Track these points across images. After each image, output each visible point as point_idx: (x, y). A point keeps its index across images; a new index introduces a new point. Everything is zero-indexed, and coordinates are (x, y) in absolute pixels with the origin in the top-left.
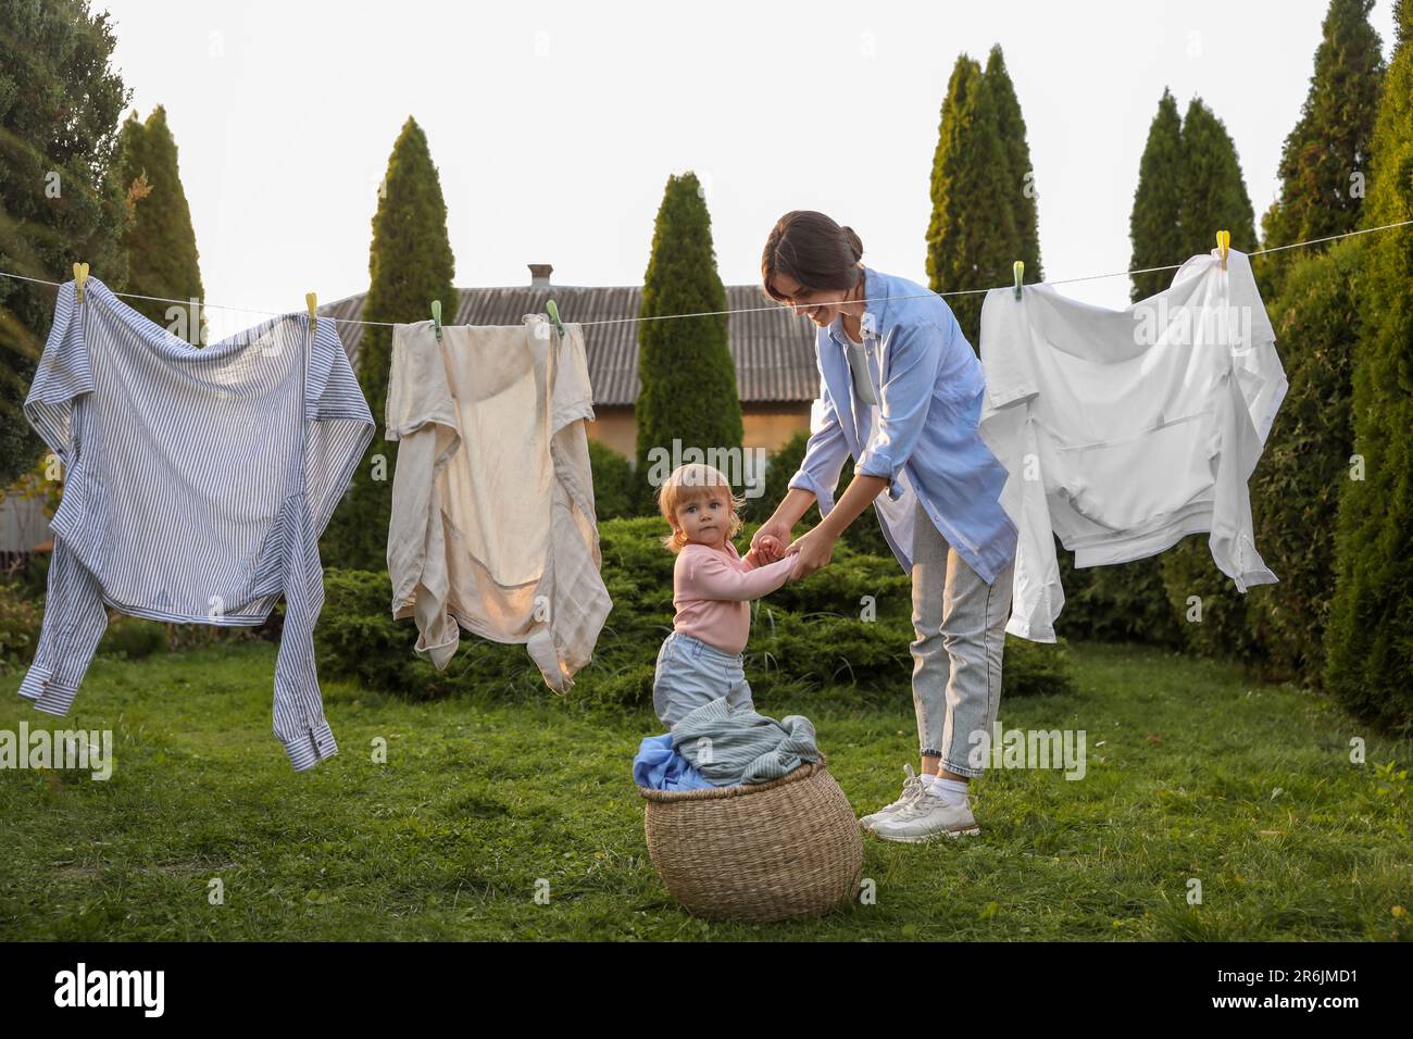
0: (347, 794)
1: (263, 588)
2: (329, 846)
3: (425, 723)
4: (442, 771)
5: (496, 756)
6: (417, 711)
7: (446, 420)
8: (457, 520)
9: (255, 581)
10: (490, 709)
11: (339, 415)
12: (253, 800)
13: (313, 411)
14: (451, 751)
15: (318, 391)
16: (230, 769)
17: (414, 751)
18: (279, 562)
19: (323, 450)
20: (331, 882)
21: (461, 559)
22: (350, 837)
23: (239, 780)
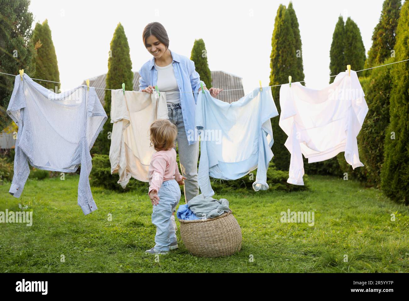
0: (98, 220)
1: (75, 163)
2: (92, 235)
3: (122, 199)
4: (126, 213)
5: (142, 209)
6: (120, 196)
7: (127, 118)
8: (130, 146)
9: (73, 160)
10: (141, 195)
11: (97, 115)
12: (71, 222)
14: (129, 207)
15: (92, 109)
16: (66, 212)
17: (118, 207)
19: (91, 125)
20: (92, 246)
21: (131, 156)
22: (98, 232)
23: (68, 216)
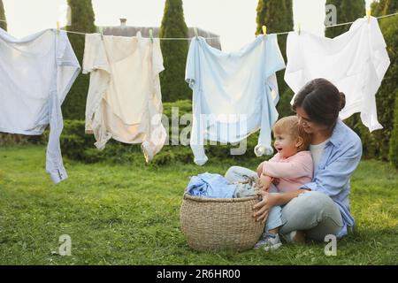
0: (69, 193)
1: (42, 123)
2: (66, 209)
3: (91, 171)
4: (99, 185)
5: (117, 181)
6: (88, 167)
7: (105, 68)
8: (109, 102)
9: (39, 120)
10: (113, 166)
11: (68, 64)
12: (37, 195)
13: (60, 63)
14: (101, 179)
15: (61, 56)
16: (26, 185)
17: (89, 179)
18: (48, 114)
19: (62, 76)
20: (68, 220)
21: (110, 116)
22: (72, 206)
23: (31, 188)
